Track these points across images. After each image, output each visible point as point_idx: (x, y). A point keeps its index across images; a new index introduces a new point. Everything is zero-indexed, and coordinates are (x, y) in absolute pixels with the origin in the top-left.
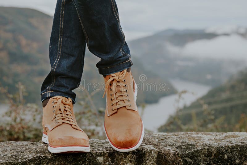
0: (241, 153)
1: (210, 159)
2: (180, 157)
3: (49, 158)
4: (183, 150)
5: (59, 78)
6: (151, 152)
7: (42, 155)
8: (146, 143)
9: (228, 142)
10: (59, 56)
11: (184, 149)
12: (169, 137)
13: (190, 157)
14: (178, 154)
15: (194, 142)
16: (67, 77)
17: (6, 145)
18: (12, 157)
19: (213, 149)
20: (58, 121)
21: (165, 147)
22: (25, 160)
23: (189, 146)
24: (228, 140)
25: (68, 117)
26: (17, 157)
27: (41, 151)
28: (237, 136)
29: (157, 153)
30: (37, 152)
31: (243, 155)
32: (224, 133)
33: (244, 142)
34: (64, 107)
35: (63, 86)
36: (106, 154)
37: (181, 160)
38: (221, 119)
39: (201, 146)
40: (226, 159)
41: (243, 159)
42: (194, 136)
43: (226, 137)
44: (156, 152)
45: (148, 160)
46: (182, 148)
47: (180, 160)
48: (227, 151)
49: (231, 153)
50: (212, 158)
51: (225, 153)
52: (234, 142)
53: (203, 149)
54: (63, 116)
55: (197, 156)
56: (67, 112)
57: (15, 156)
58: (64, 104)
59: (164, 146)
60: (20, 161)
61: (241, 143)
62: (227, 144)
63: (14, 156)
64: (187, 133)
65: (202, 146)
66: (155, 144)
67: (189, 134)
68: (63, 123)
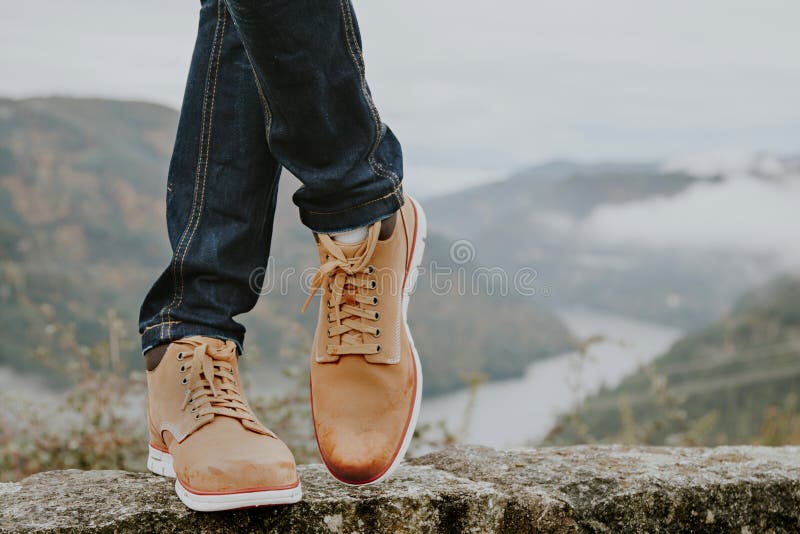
0: (755, 506)
1: (663, 525)
2: (573, 517)
3: (181, 516)
4: (581, 495)
5: (197, 284)
6: (486, 503)
7: (160, 508)
8: (470, 475)
9: (717, 473)
10: (196, 218)
11: (585, 493)
12: (540, 460)
13: (604, 517)
14: (567, 508)
15: (615, 474)
16: (221, 280)
17: (54, 481)
18: (70, 514)
19: (671, 495)
20: (202, 412)
21: (527, 489)
22: (108, 524)
23: (599, 485)
24: (716, 467)
25: (229, 397)
26: (85, 515)
27: (156, 497)
28: (745, 458)
29: (505, 504)
30: (144, 501)
31: (761, 511)
32: (706, 449)
33: (765, 473)
34: (215, 367)
35: (209, 307)
36: (349, 507)
37: (577, 528)
38: (710, 419)
39: (635, 486)
40: (710, 524)
41: (762, 525)
42: (614, 455)
43: (712, 459)
44: (499, 503)
45: (475, 525)
46: (578, 492)
47: (573, 527)
48: (713, 499)
49: (727, 505)
50: (668, 521)
51: (708, 507)
52: (734, 474)
53: (641, 494)
54: (212, 395)
55: (623, 515)
56: (223, 382)
57: (80, 510)
58: (214, 359)
59: (525, 485)
60: (92, 525)
61: (758, 476)
62: (714, 479)
63: (74, 512)
64: (596, 449)
65: (639, 485)
66: (497, 480)
67: (601, 450)
68: (216, 415)
